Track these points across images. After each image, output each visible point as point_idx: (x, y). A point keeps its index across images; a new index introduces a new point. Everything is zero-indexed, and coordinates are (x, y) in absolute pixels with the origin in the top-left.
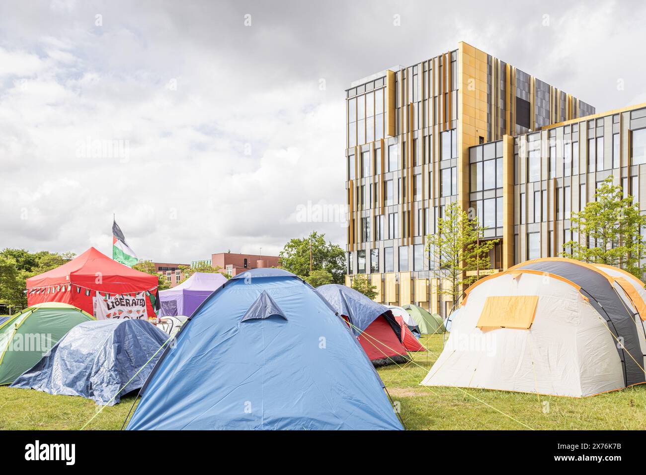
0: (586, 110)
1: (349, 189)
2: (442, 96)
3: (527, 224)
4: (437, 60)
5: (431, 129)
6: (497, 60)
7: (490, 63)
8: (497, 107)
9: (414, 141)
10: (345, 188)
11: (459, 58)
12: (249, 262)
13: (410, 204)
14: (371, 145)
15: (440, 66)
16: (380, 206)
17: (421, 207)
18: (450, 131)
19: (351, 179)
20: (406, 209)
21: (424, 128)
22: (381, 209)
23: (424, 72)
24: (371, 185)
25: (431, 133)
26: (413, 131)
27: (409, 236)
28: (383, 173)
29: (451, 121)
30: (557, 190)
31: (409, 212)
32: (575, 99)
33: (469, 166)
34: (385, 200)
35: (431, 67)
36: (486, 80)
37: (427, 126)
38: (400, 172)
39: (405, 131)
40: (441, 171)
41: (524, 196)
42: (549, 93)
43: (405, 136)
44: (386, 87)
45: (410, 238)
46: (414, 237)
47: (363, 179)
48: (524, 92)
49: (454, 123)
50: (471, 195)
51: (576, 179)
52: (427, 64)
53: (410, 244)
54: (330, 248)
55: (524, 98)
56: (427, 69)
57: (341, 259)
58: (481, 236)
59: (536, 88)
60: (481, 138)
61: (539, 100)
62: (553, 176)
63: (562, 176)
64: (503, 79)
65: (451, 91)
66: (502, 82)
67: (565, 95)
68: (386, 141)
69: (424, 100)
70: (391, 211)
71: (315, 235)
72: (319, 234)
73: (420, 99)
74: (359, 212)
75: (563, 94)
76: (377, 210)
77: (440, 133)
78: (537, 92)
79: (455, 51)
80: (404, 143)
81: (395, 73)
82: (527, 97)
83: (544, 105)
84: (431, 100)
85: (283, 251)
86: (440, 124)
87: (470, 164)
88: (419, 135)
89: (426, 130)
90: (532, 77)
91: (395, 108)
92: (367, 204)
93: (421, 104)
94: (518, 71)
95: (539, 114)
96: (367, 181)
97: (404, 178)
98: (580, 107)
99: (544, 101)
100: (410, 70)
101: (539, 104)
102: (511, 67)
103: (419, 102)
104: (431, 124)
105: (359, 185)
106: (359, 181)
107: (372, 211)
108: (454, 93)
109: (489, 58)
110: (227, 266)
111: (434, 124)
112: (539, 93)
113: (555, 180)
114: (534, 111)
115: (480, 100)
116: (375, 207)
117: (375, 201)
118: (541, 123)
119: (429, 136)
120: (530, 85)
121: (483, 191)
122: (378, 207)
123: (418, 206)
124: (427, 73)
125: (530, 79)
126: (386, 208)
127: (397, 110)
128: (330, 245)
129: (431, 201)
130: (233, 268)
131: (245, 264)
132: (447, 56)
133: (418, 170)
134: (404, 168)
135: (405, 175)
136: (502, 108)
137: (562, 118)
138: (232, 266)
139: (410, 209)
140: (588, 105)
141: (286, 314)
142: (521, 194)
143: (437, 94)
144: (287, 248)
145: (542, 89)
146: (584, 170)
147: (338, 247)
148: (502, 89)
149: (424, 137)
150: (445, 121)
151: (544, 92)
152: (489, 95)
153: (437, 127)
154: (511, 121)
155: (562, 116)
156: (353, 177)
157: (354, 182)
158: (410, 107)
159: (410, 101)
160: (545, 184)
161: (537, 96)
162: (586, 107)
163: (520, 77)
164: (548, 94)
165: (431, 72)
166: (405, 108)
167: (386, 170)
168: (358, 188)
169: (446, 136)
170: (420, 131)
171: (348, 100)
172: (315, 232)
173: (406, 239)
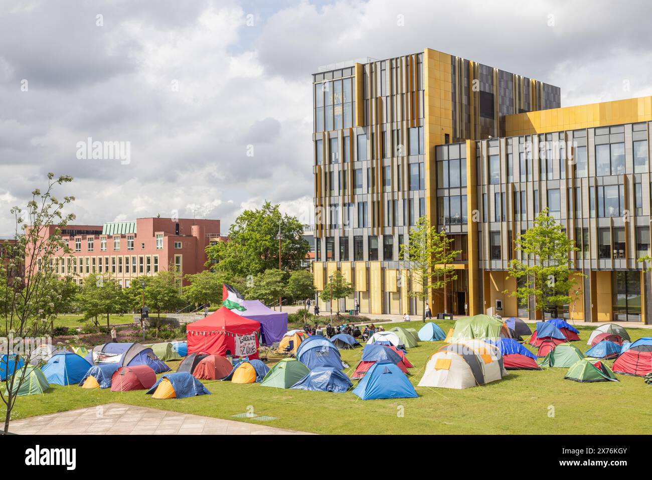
0: (550, 91)
1: (316, 174)
2: (409, 93)
3: (489, 222)
4: (404, 59)
5: (399, 124)
6: (461, 59)
7: (453, 64)
8: (461, 104)
9: (383, 134)
10: (312, 172)
11: (425, 59)
12: (181, 227)
13: (380, 194)
14: (340, 132)
15: (407, 66)
16: (350, 194)
17: (390, 198)
18: (417, 128)
19: (319, 164)
20: (375, 199)
21: (392, 121)
22: (350, 197)
23: (391, 68)
24: (339, 172)
25: (399, 127)
26: (382, 124)
27: (379, 226)
28: (352, 162)
29: (419, 119)
30: (514, 193)
31: (378, 202)
32: (539, 83)
33: (436, 163)
34: (354, 188)
35: (399, 65)
36: (450, 80)
37: (395, 120)
38: (369, 162)
39: (374, 123)
40: (409, 165)
41: (486, 197)
42: (513, 81)
43: (374, 127)
44: (354, 77)
45: (380, 228)
46: (383, 227)
47: (331, 165)
48: (487, 85)
49: (421, 120)
50: (438, 191)
51: (530, 185)
52: (394, 62)
53: (380, 234)
54: (286, 220)
55: (487, 91)
56: (394, 66)
57: (298, 232)
58: (448, 231)
59: (499, 78)
60: (447, 136)
61: (502, 91)
62: (511, 181)
63: (519, 181)
64: (466, 75)
65: (418, 90)
66: (466, 79)
67: (528, 80)
68: (355, 130)
69: (392, 96)
70: (360, 200)
71: (269, 206)
72: (273, 205)
73: (388, 94)
74: (327, 198)
75: (526, 80)
76: (346, 197)
77: (408, 130)
78: (500, 82)
79: (421, 53)
80: (372, 134)
81: (363, 66)
82: (490, 89)
83: (507, 94)
84: (399, 96)
85: (235, 224)
86: (407, 120)
87: (436, 162)
88: (387, 128)
89: (395, 124)
90: (495, 69)
91: (364, 99)
92: (336, 192)
93: (389, 99)
94: (481, 66)
95: (503, 103)
96: (336, 168)
97: (373, 169)
98: (544, 90)
99: (507, 90)
100: (378, 64)
101: (502, 94)
102: (474, 63)
103: (387, 97)
104: (399, 119)
105: (327, 171)
106: (327, 166)
107: (341, 198)
108: (421, 92)
109: (453, 58)
110: (156, 233)
111: (402, 120)
112: (502, 83)
113: (513, 184)
114: (498, 101)
115: (445, 99)
116: (344, 195)
117: (345, 188)
118: (505, 111)
119: (398, 130)
120: (493, 77)
121: (449, 188)
122: (347, 194)
123: (388, 197)
124: (394, 70)
125: (493, 72)
126: (356, 196)
127: (365, 101)
128: (286, 217)
129: (400, 193)
130: (165, 235)
131: (176, 230)
132: (413, 56)
133: (387, 162)
134: (373, 158)
135: (375, 165)
136: (466, 104)
137: (526, 103)
138: (163, 233)
139: (380, 200)
140: (552, 86)
141: (392, 372)
142: (483, 195)
143: (404, 91)
144: (239, 221)
145: (505, 78)
146: (536, 178)
147: (295, 219)
148: (466, 85)
149: (393, 131)
150: (413, 119)
151: (507, 82)
152: (454, 94)
153: (405, 123)
154: (475, 115)
155: (526, 101)
156: (321, 163)
157: (322, 167)
158: (379, 101)
159: (379, 95)
160: (504, 186)
161: (500, 86)
162: (550, 89)
163: (483, 71)
164: (511, 83)
165: (399, 70)
166: (374, 100)
167: (356, 159)
168: (326, 173)
169: (414, 132)
170: (389, 125)
171: (315, 85)
172: (269, 202)
173: (375, 229)
